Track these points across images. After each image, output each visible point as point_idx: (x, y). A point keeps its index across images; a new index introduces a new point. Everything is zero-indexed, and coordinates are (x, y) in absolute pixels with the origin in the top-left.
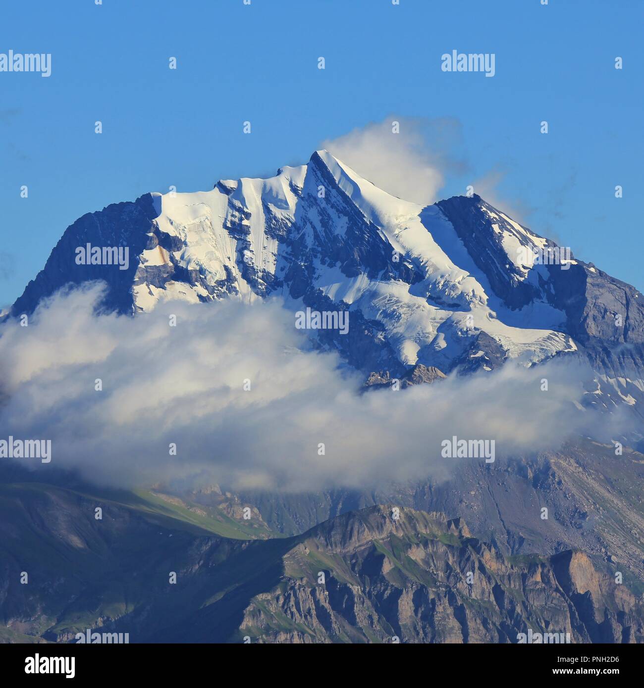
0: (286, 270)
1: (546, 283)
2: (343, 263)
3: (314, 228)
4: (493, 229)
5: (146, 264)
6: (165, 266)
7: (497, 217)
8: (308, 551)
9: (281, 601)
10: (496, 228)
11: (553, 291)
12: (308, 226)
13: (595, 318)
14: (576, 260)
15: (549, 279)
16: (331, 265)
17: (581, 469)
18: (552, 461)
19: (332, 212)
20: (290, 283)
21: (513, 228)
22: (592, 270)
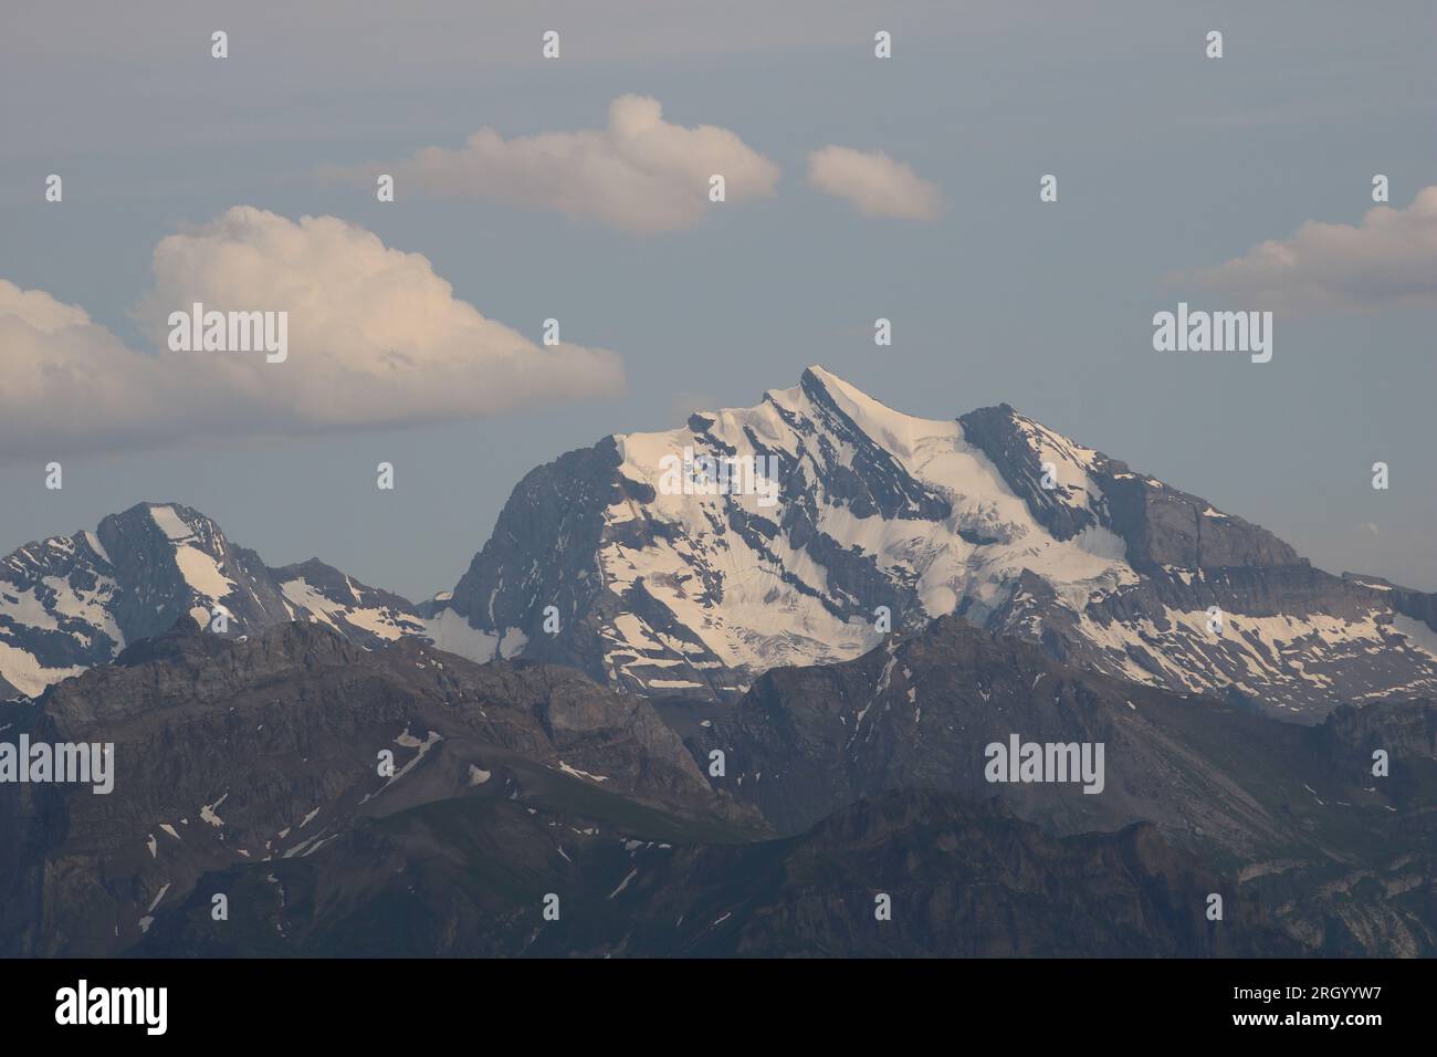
0: (783, 514)
1: (1099, 503)
2: (850, 499)
3: (812, 459)
4: (1028, 444)
5: (613, 521)
6: (636, 520)
7: (1033, 429)
8: (814, 851)
9: (786, 915)
10: (1032, 442)
11: (1107, 513)
12: (806, 458)
13: (1160, 543)
14: (1133, 474)
15: (1102, 498)
16: (837, 505)
17: (1150, 726)
18: (1115, 718)
19: (833, 439)
20: (789, 530)
21: (1053, 441)
22: (1153, 483)
